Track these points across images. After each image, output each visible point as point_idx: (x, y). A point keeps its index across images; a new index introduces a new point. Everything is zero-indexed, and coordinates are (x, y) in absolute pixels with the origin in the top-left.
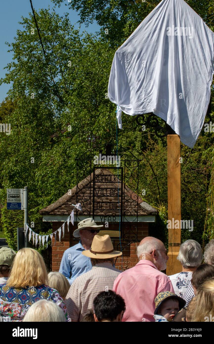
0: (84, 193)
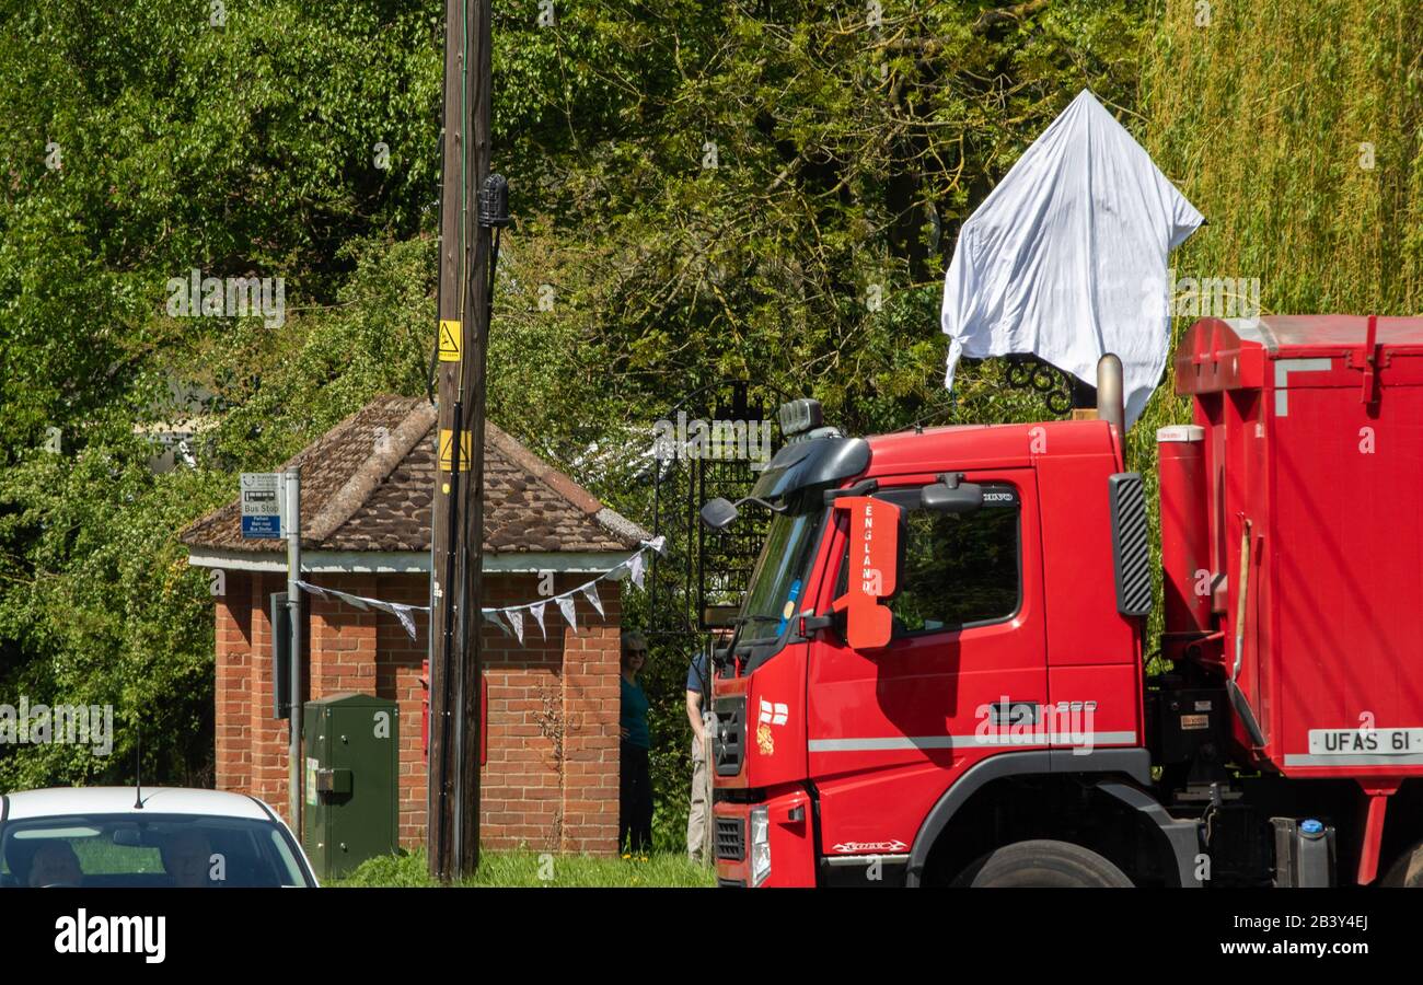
0: (405, 479)
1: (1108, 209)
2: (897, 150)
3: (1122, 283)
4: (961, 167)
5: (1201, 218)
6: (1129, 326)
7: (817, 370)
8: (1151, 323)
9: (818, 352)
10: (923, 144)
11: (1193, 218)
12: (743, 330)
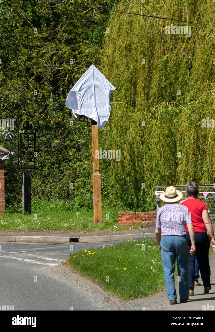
1: (98, 87)
2: (54, 74)
3: (101, 101)
4: (67, 77)
5: (115, 88)
6: (102, 110)
7: (39, 117)
8: (106, 109)
9: (40, 114)
10: (60, 72)
11: (114, 88)
12: (25, 110)
